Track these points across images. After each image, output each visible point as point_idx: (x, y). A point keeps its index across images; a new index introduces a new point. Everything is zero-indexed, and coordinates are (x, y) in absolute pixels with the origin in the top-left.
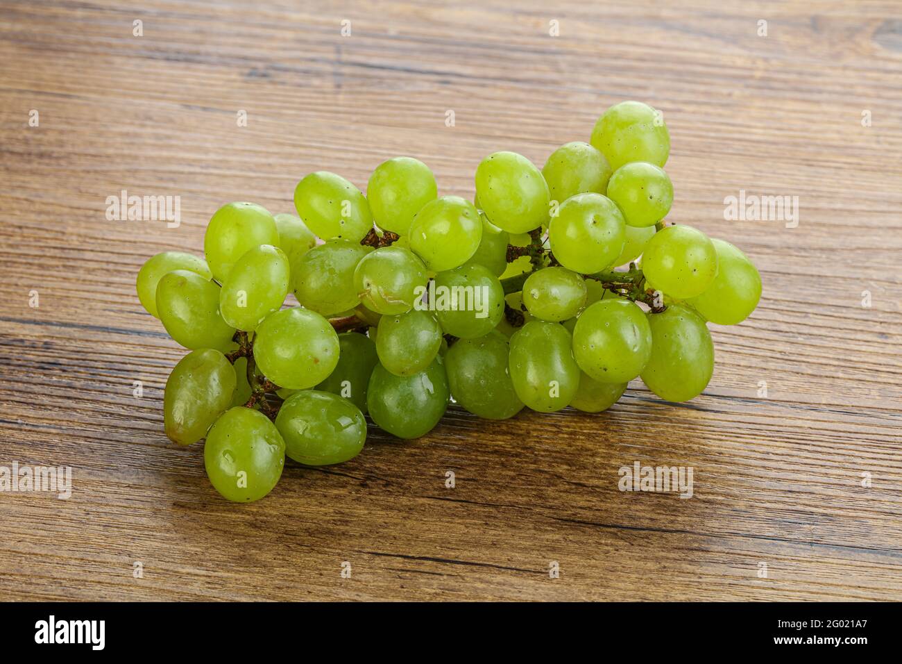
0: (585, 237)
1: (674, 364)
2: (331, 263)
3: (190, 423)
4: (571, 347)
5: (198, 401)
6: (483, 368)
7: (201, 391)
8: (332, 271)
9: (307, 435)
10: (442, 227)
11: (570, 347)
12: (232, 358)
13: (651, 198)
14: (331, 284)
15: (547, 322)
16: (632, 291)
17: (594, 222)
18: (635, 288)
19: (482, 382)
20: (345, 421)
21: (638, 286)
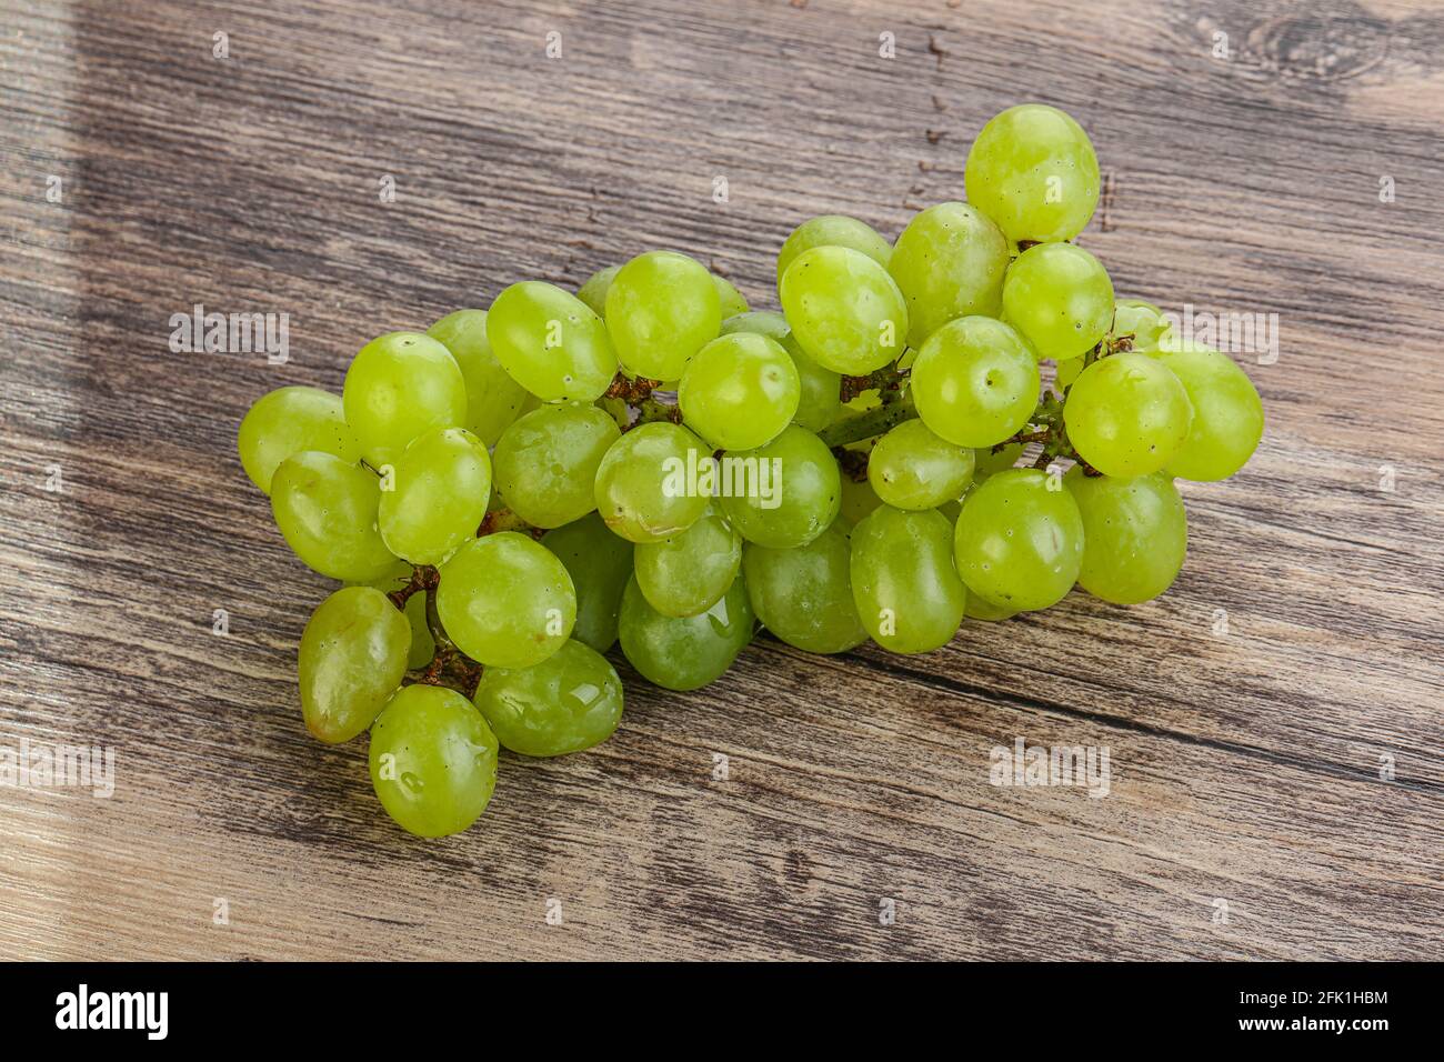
0: (974, 409)
1: (1123, 563)
2: (556, 456)
3: (342, 719)
4: (952, 552)
5: (352, 685)
6: (807, 583)
7: (357, 670)
8: (557, 469)
9: (530, 725)
10: (732, 393)
11: (949, 553)
12: (399, 600)
13: (1079, 326)
14: (557, 489)
15: (910, 512)
16: (1049, 443)
17: (989, 383)
18: (1055, 438)
19: (805, 605)
20: (586, 694)
21: (1059, 435)
